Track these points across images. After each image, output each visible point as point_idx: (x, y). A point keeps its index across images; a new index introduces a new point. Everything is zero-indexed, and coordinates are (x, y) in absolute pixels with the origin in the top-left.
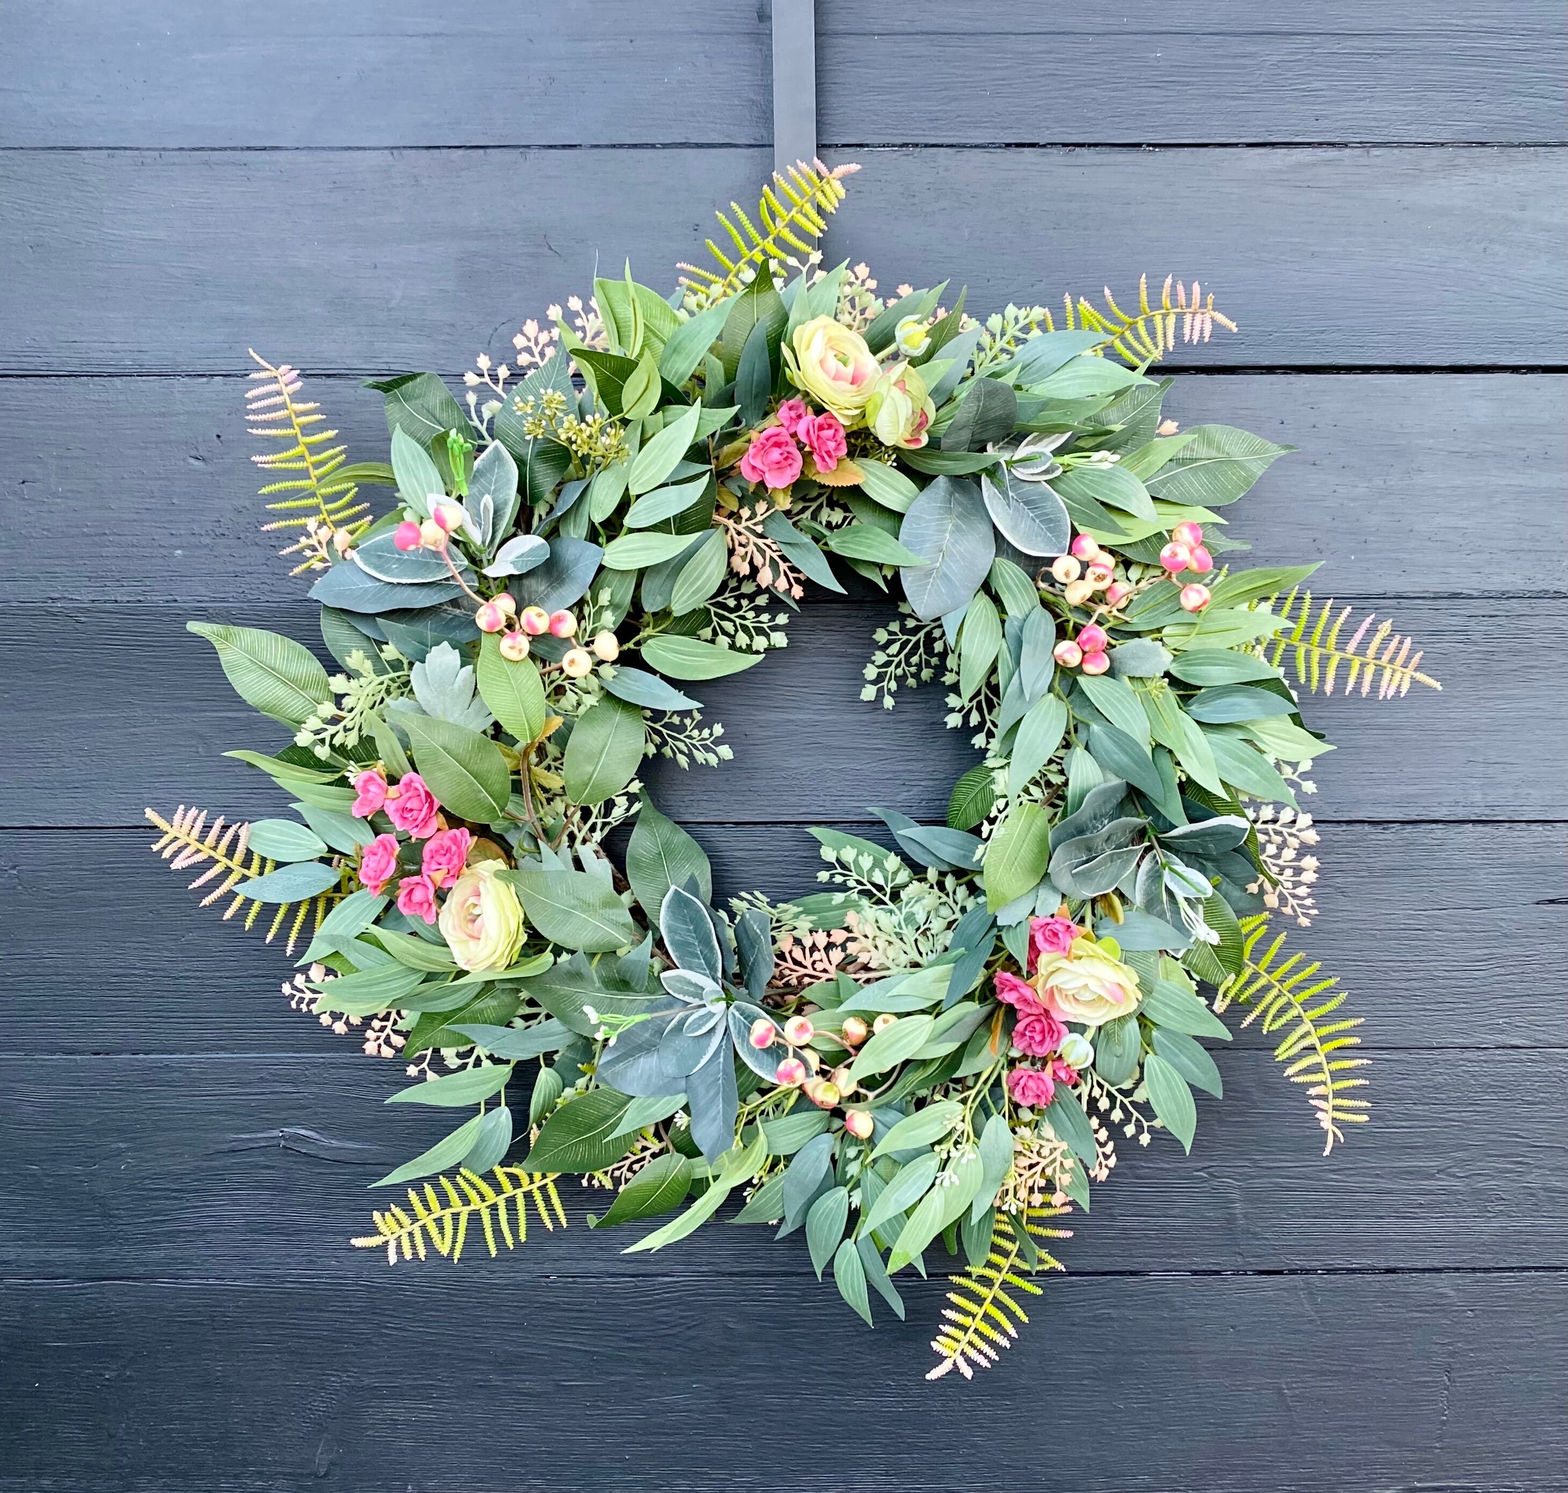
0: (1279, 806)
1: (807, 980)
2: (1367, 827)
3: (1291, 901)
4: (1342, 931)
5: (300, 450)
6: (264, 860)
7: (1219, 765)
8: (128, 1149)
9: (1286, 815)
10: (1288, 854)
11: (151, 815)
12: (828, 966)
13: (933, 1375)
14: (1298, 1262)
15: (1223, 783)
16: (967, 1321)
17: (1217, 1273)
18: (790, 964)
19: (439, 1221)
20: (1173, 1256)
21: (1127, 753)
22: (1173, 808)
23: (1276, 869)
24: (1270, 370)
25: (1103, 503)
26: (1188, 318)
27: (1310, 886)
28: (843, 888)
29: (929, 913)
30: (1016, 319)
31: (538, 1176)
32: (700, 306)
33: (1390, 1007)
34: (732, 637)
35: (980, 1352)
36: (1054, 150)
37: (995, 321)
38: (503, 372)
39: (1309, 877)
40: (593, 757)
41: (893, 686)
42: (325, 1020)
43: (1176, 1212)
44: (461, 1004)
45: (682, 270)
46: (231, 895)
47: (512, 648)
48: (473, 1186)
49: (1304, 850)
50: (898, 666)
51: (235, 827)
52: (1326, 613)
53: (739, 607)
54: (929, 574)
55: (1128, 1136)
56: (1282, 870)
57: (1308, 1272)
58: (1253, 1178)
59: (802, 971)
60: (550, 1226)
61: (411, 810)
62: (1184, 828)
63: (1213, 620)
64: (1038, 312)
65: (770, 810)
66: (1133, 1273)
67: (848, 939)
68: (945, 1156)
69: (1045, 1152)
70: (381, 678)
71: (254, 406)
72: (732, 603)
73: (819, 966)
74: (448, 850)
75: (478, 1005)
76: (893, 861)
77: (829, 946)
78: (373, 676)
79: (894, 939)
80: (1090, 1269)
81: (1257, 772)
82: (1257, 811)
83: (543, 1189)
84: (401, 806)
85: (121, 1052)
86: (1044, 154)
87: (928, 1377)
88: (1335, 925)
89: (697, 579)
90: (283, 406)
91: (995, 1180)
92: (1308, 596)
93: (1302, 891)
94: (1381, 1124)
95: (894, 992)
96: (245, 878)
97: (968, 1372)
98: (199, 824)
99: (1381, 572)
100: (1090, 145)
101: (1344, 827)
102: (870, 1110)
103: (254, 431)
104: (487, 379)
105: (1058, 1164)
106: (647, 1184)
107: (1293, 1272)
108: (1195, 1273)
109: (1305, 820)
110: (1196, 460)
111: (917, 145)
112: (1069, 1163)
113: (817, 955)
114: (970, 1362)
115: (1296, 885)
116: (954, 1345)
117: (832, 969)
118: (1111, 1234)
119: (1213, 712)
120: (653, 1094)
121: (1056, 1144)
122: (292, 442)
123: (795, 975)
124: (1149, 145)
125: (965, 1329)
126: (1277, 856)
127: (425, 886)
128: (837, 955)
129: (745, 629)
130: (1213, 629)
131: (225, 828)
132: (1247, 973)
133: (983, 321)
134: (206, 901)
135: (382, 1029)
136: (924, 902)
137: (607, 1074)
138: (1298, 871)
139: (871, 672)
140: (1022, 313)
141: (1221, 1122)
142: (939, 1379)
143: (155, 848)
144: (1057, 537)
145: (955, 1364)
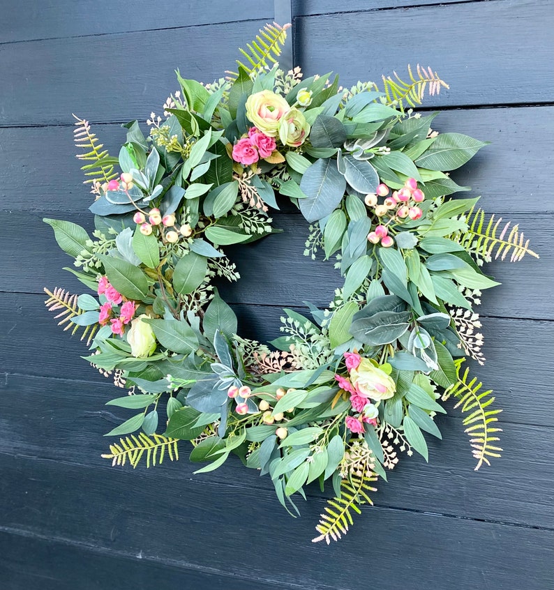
0: (465, 310)
1: (270, 371)
2: (532, 322)
3: (474, 354)
4: (518, 369)
5: (94, 152)
6: (82, 310)
7: (436, 290)
8: (53, 413)
9: (467, 314)
10: (470, 332)
11: (46, 290)
12: (279, 367)
13: (315, 540)
14: (491, 517)
15: (437, 298)
16: (333, 520)
17: (455, 516)
18: (264, 365)
19: (133, 452)
20: (435, 506)
21: (395, 282)
22: (418, 308)
23: (465, 338)
24: (495, 106)
25: (393, 170)
26: (431, 83)
27: (480, 347)
28: (289, 334)
29: (323, 347)
30: (361, 87)
31: (170, 439)
32: (216, 88)
33: (540, 406)
34: (250, 227)
35: (335, 534)
36: (399, 10)
37: (354, 89)
38: (159, 119)
39: (479, 343)
40: (185, 275)
41: (315, 250)
42: (101, 371)
43: (437, 487)
44: (142, 370)
45: (227, 73)
46: (69, 322)
47: (144, 230)
48: (145, 440)
49: (476, 330)
50: (317, 242)
51: (72, 296)
52: (491, 221)
53: (252, 215)
54: (312, 202)
55: (402, 450)
56: (468, 338)
57: (496, 522)
58: (471, 477)
59: (269, 368)
60: (172, 459)
61: (112, 293)
62: (423, 317)
63: (439, 224)
64: (370, 84)
65: (275, 300)
66: (417, 511)
67: (288, 356)
68: (312, 450)
69: (363, 453)
70: (109, 241)
71: (76, 136)
72: (249, 213)
73: (275, 366)
75: (149, 370)
76: (308, 324)
77: (280, 358)
78: (105, 240)
79: (308, 357)
80: (398, 506)
81: (452, 293)
82: (455, 311)
83: (172, 444)
84: (109, 291)
85: (52, 377)
86: (395, 12)
87: (313, 541)
88: (514, 366)
89: (222, 203)
90: (86, 136)
91: (336, 463)
92: (483, 213)
93: (477, 349)
94: (534, 460)
95: (292, 379)
96: (76, 315)
97: (328, 542)
98: (62, 294)
99: (545, 202)
100: (416, 6)
101: (522, 321)
102: (287, 427)
103: (77, 145)
104: (154, 122)
105: (367, 459)
106: (204, 447)
107: (489, 521)
108: (445, 515)
109: (476, 316)
110: (441, 149)
111: (341, 13)
112: (373, 459)
113: (275, 362)
114: (330, 537)
115: (474, 346)
116: (326, 529)
117: (280, 368)
118: (408, 492)
119: (436, 265)
120: (208, 412)
121: (368, 450)
122: (91, 149)
123: (266, 369)
124: (443, 4)
125: (332, 524)
126: (465, 332)
128: (283, 362)
129: (254, 224)
130: (440, 227)
131: (70, 296)
132: (459, 384)
133: (350, 90)
134: (60, 323)
135: (118, 376)
136: (320, 342)
137: (190, 402)
138: (475, 340)
139: (308, 244)
140: (363, 85)
141: (458, 450)
142: (317, 543)
143: (46, 302)
144: (374, 186)
145: (325, 537)
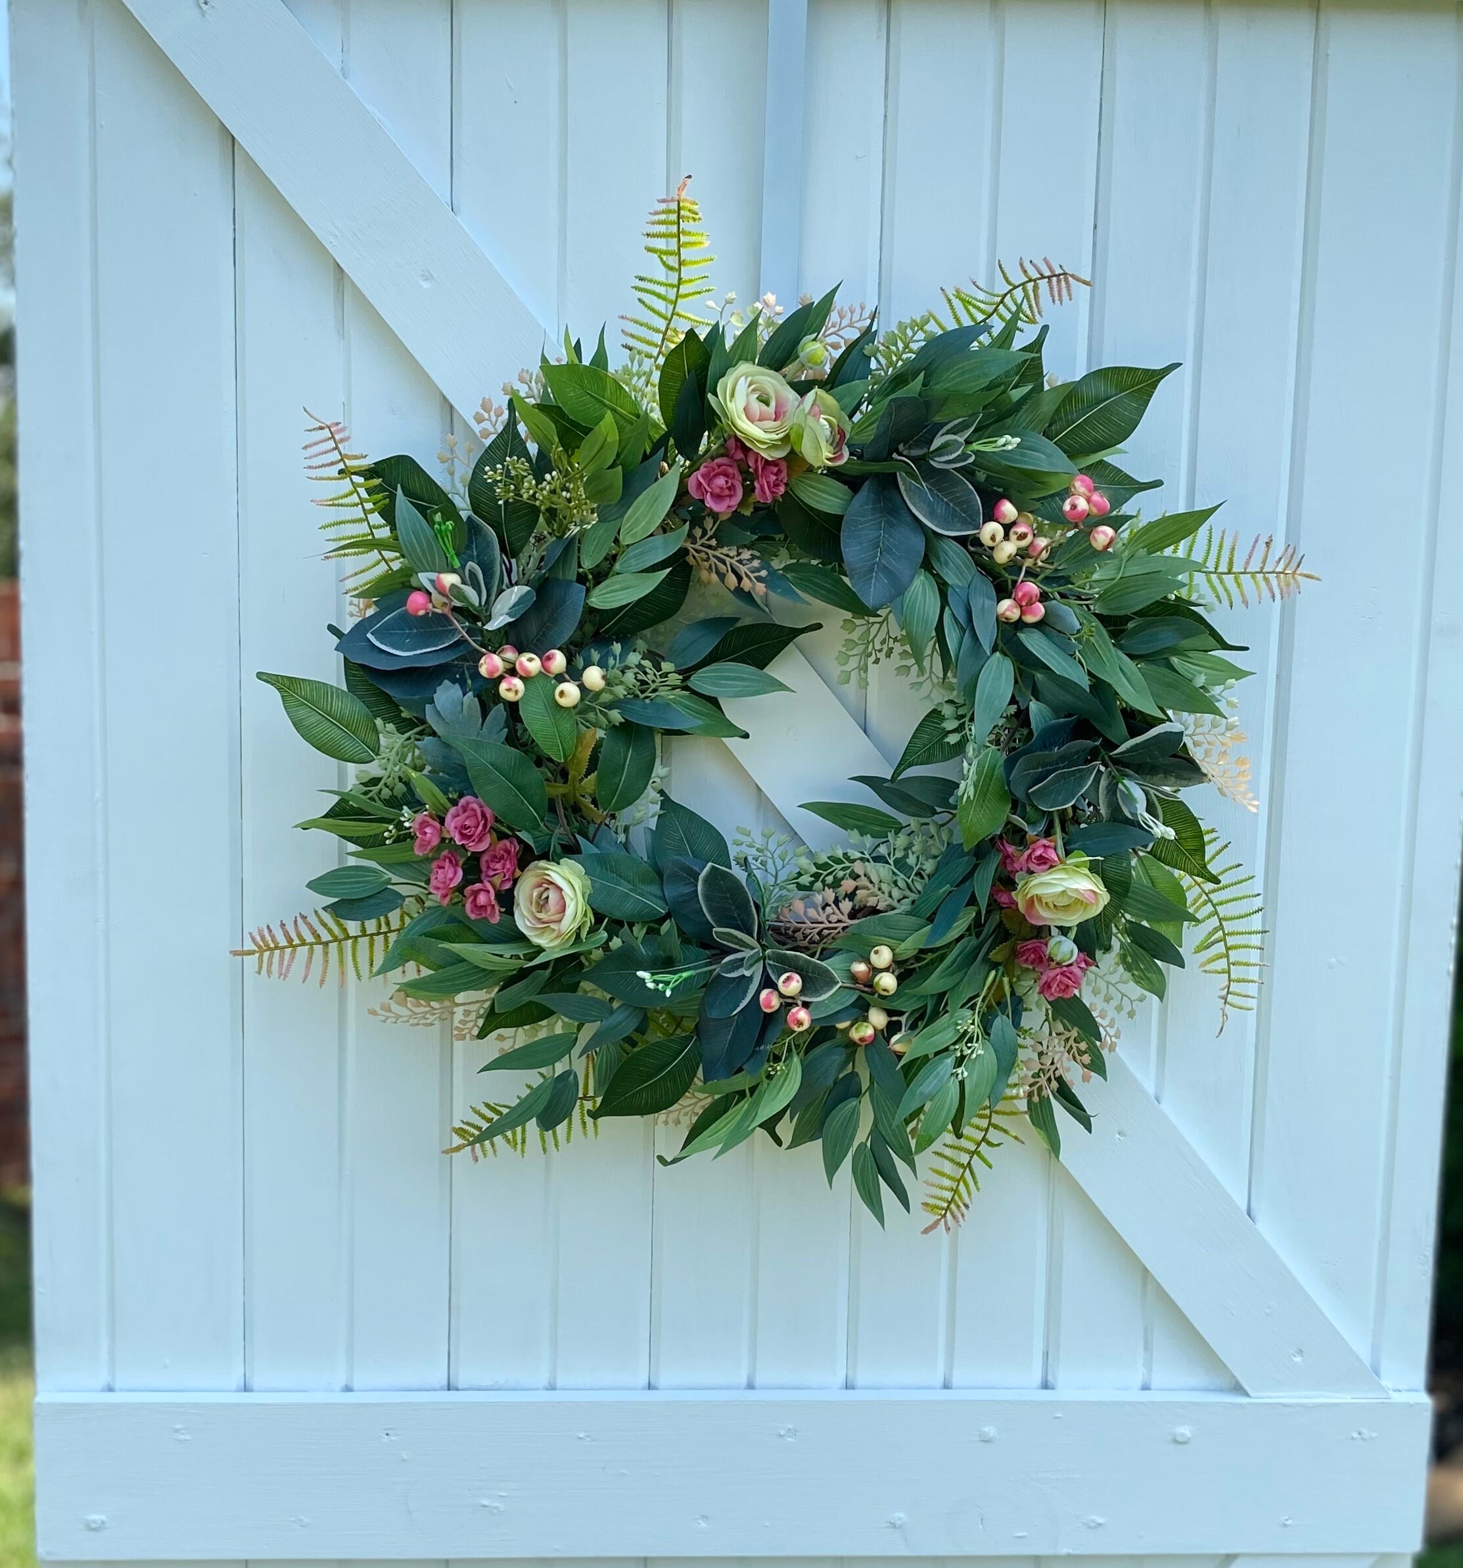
12: (841, 917)
15: (1158, 705)
18: (809, 924)
21: (1068, 694)
40: (618, 770)
61: (469, 827)
62: (1127, 744)
67: (857, 888)
68: (959, 1055)
73: (834, 918)
74: (502, 857)
77: (839, 900)
84: (459, 824)
91: (1006, 1070)
113: (829, 910)
119: (1140, 644)
127: (488, 891)
128: (847, 905)
136: (914, 849)
144: (971, 516)
